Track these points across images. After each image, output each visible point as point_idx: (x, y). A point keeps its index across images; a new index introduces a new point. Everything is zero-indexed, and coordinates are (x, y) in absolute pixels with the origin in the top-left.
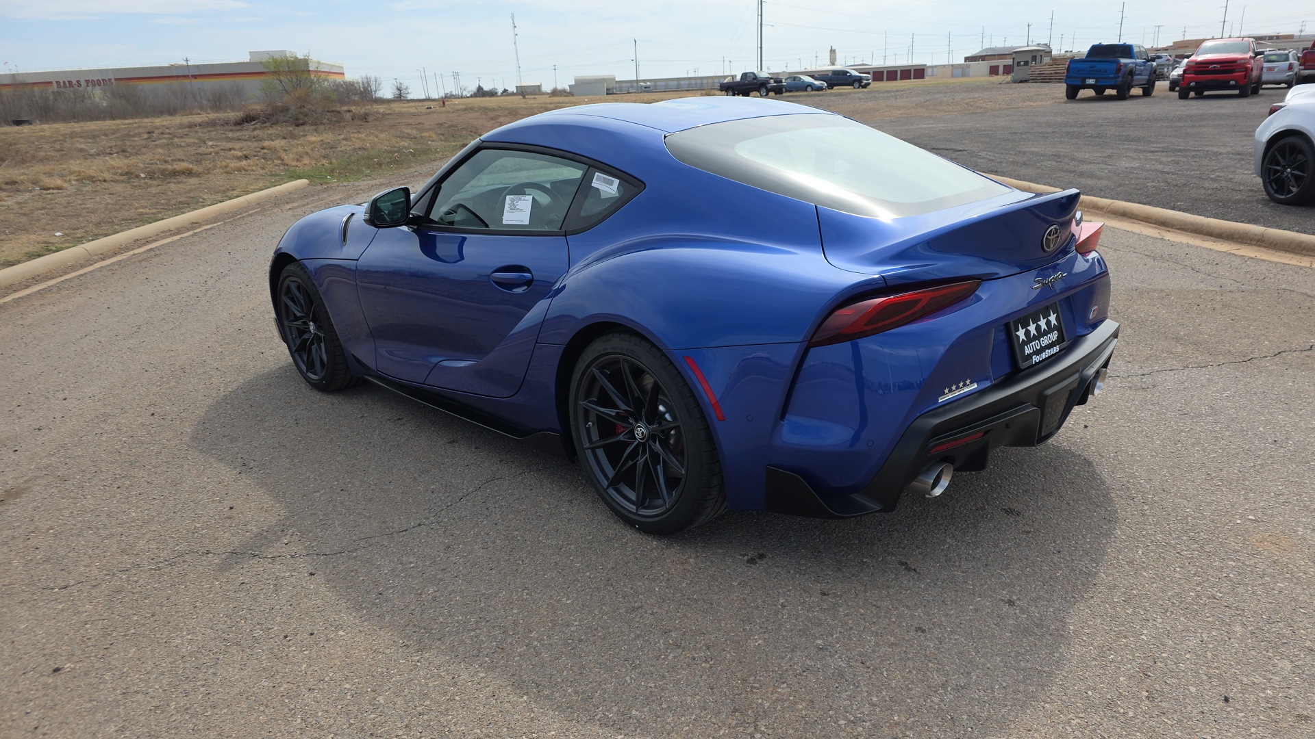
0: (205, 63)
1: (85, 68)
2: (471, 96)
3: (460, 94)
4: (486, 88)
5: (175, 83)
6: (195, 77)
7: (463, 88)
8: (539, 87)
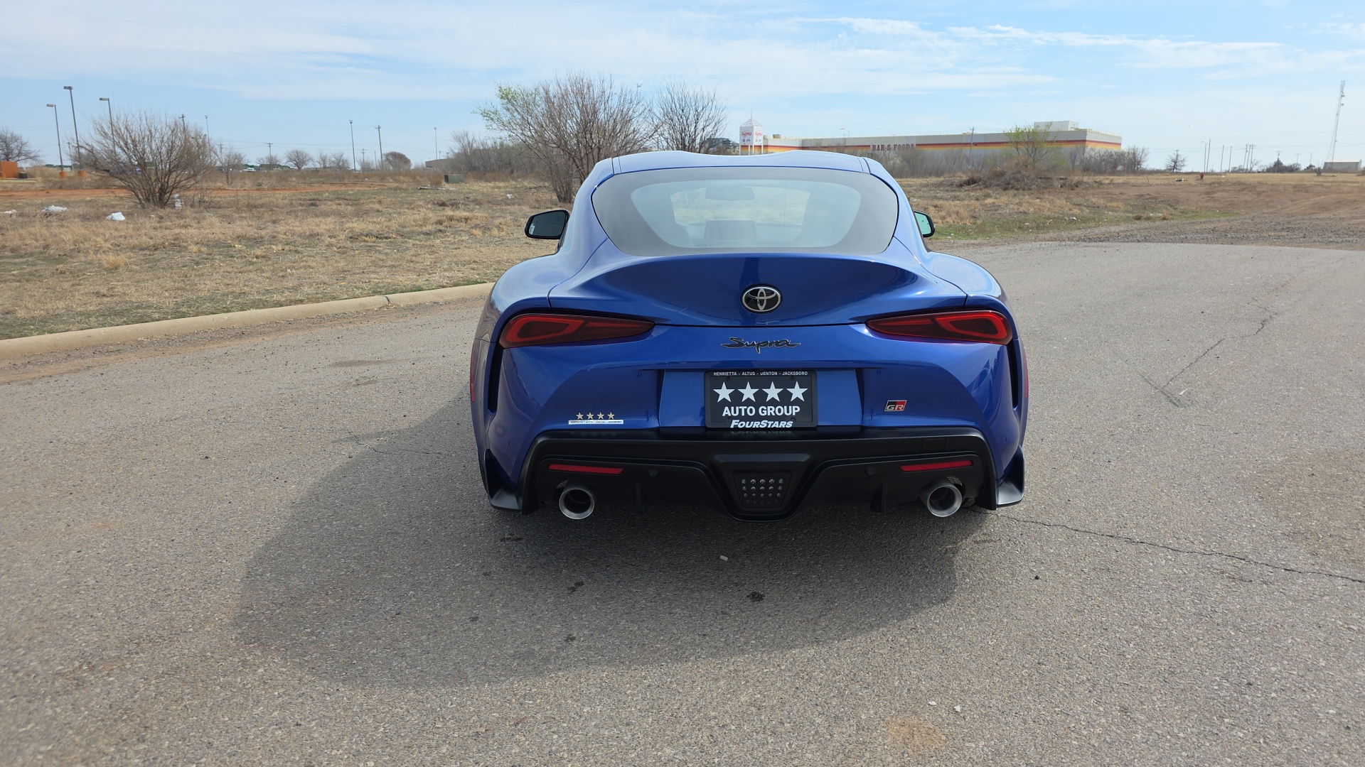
0: (993, 132)
1: (897, 135)
2: (1269, 170)
3: (1249, 168)
4: (1286, 162)
5: (955, 149)
6: (976, 144)
7: (1255, 162)
8: (1357, 164)
